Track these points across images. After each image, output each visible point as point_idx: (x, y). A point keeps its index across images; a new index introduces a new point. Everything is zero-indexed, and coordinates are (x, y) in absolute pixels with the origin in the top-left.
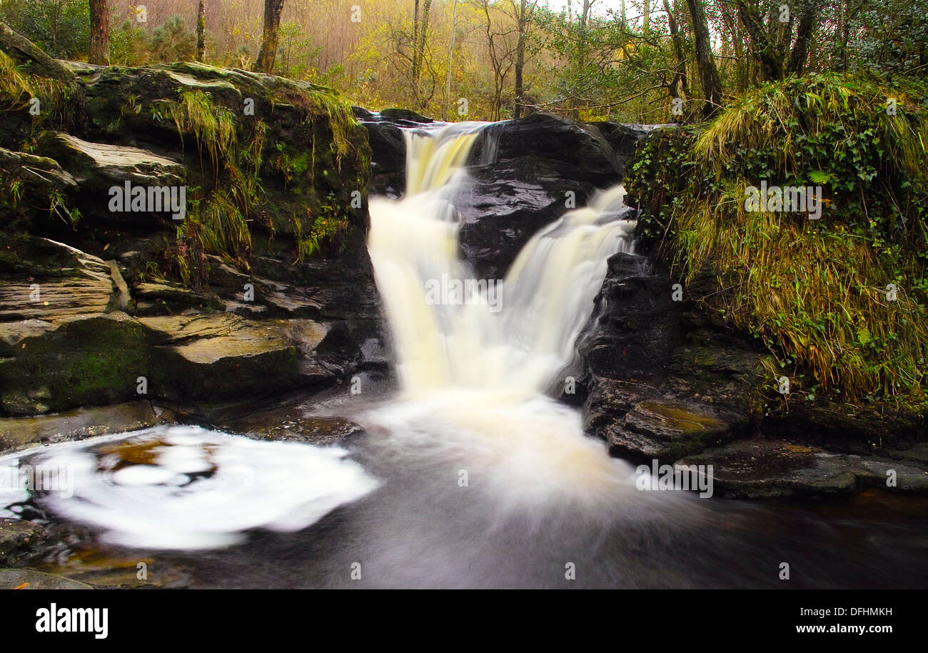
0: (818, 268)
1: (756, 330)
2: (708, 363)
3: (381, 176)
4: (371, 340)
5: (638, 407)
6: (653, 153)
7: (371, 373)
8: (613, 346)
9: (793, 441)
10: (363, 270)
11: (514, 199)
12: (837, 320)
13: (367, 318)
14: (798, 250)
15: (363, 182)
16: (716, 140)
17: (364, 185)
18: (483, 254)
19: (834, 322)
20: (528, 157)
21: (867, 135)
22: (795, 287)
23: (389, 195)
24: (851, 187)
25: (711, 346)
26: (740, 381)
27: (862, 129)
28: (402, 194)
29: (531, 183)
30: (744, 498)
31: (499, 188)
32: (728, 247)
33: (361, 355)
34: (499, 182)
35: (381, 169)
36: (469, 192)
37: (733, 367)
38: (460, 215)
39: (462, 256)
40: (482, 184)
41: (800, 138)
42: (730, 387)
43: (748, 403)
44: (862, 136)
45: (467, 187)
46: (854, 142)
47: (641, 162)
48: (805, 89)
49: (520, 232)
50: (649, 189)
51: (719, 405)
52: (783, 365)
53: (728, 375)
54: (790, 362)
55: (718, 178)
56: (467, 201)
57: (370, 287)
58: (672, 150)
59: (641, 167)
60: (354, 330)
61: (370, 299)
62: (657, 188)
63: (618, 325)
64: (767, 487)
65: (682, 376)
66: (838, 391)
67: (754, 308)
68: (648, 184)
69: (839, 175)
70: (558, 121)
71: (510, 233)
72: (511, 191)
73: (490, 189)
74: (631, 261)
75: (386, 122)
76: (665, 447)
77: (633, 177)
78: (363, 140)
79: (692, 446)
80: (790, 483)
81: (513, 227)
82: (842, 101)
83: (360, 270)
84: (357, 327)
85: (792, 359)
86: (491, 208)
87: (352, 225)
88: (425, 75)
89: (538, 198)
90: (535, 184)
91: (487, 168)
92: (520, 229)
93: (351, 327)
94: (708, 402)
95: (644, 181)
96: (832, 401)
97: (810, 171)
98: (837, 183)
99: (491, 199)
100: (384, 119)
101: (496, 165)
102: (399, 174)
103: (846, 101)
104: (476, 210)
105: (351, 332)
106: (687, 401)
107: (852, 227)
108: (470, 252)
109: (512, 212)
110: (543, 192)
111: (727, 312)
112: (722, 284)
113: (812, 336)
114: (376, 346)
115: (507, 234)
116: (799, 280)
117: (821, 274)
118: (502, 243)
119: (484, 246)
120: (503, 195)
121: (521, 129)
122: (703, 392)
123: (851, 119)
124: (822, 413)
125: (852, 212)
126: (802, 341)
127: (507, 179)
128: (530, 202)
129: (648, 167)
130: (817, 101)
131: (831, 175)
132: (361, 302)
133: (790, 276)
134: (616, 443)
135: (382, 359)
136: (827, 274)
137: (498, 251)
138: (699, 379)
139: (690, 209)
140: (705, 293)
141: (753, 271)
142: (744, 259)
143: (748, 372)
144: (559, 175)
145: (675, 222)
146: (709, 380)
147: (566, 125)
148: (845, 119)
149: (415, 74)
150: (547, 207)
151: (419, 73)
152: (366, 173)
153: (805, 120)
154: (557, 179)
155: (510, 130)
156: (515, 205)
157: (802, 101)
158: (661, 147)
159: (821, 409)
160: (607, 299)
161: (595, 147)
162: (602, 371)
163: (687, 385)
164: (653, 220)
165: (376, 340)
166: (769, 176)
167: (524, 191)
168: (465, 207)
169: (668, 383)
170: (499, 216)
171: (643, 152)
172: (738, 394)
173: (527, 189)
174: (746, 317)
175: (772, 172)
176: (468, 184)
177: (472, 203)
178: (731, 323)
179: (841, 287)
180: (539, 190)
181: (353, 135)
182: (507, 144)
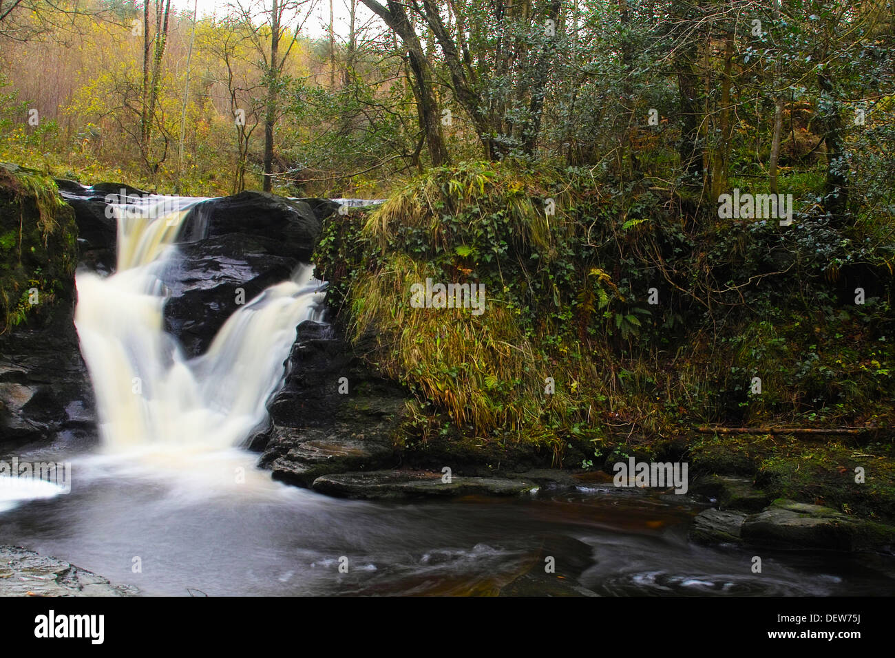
0: (459, 326)
1: (404, 379)
2: (365, 408)
3: (91, 252)
4: (76, 402)
5: (302, 445)
6: (337, 230)
7: (74, 431)
8: (292, 400)
9: (434, 471)
10: (68, 339)
11: (218, 274)
12: (470, 368)
13: (72, 383)
14: (443, 313)
15: (69, 257)
16: (381, 220)
17: (71, 261)
18: (188, 326)
19: (466, 370)
20: (235, 234)
21: (499, 215)
22: (436, 342)
23: (99, 271)
24: (489, 259)
25: (372, 396)
26: (388, 421)
27: (495, 211)
28: (113, 270)
29: (238, 259)
30: (364, 498)
31: (206, 264)
32: (388, 311)
33: (66, 416)
34: (207, 258)
35: (91, 246)
36: (178, 268)
37: (383, 410)
38: (167, 290)
39: (167, 327)
40: (191, 260)
41: (446, 218)
42: (380, 426)
43: (393, 438)
44: (494, 216)
45: (176, 262)
46: (489, 221)
47: (326, 239)
48: (451, 176)
49: (223, 305)
50: (333, 263)
51: (368, 440)
52: (423, 406)
53: (379, 417)
54: (429, 404)
55: (383, 252)
56: (174, 276)
57: (75, 355)
58: (352, 228)
59: (327, 244)
60: (59, 394)
61: (76, 365)
62: (341, 262)
63: (298, 382)
64: (384, 490)
65: (345, 421)
66: (472, 428)
67: (404, 361)
68: (332, 259)
69: (481, 249)
70: (267, 199)
71: (213, 306)
72: (217, 267)
73: (198, 265)
74: (316, 328)
75: (99, 197)
76: (312, 468)
77: (320, 252)
78: (69, 219)
79: (336, 467)
80: (402, 488)
81: (217, 300)
82: (479, 188)
83: (66, 339)
84: (62, 391)
85: (431, 401)
86: (197, 283)
87: (59, 298)
88: (156, 135)
89: (243, 273)
90: (241, 260)
91: (196, 244)
92: (224, 303)
93: (57, 390)
94: (360, 439)
95: (329, 256)
96: (465, 436)
97: (457, 246)
98: (478, 255)
99: (198, 274)
100: (96, 194)
101: (206, 241)
102: (108, 250)
103: (482, 187)
104: (182, 285)
105: (56, 395)
106: (345, 439)
107: (495, 293)
108: (175, 324)
109: (216, 286)
110: (248, 267)
111: (383, 366)
112: (380, 342)
113: (448, 382)
114: (81, 407)
115: (211, 307)
116: (440, 337)
117: (460, 331)
118: (206, 316)
119: (190, 319)
120: (210, 271)
121: (232, 207)
122: (359, 432)
123: (486, 202)
124: (456, 445)
125: (494, 281)
126: (440, 386)
127: (214, 255)
128: (235, 277)
129: (333, 243)
130: (458, 187)
131: (474, 249)
132: (66, 368)
133: (432, 334)
134: (277, 469)
135: (86, 418)
136: (465, 332)
137: (202, 323)
138: (357, 422)
139: (362, 279)
140: (366, 351)
141: (406, 331)
142: (399, 322)
143: (394, 413)
144: (265, 250)
145: (351, 291)
146: (365, 423)
147: (275, 202)
148: (481, 201)
149: (145, 133)
150: (249, 281)
151: (149, 132)
152: (72, 250)
153: (450, 203)
154: (262, 255)
155: (221, 207)
156: (220, 279)
157: (447, 186)
158: (344, 225)
159: (456, 443)
160: (292, 361)
161: (300, 224)
162: (282, 422)
163: (347, 428)
164: (336, 290)
165: (80, 403)
166: (424, 250)
167: (230, 266)
168: (172, 282)
169: (334, 427)
170: (204, 290)
171: (329, 230)
172: (385, 431)
173: (232, 265)
174: (398, 369)
175: (427, 247)
176: (177, 260)
177: (179, 279)
178: (386, 375)
179: (476, 342)
180: (244, 265)
181: (60, 213)
182: (218, 221)
